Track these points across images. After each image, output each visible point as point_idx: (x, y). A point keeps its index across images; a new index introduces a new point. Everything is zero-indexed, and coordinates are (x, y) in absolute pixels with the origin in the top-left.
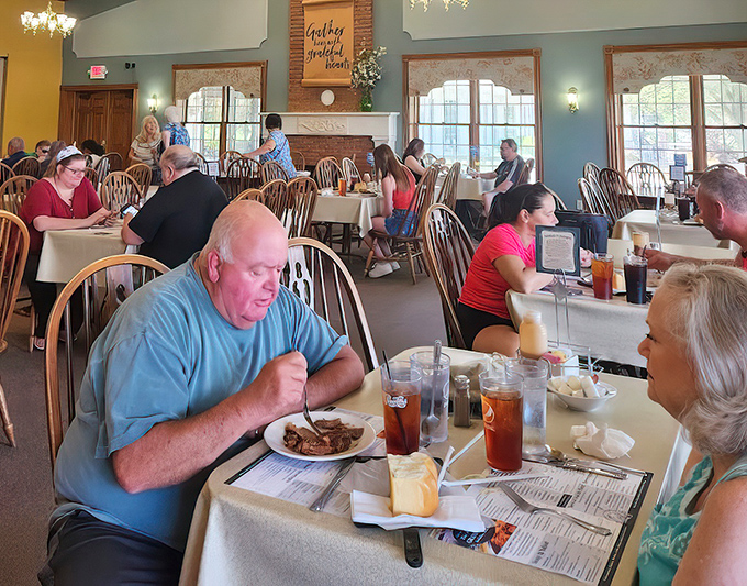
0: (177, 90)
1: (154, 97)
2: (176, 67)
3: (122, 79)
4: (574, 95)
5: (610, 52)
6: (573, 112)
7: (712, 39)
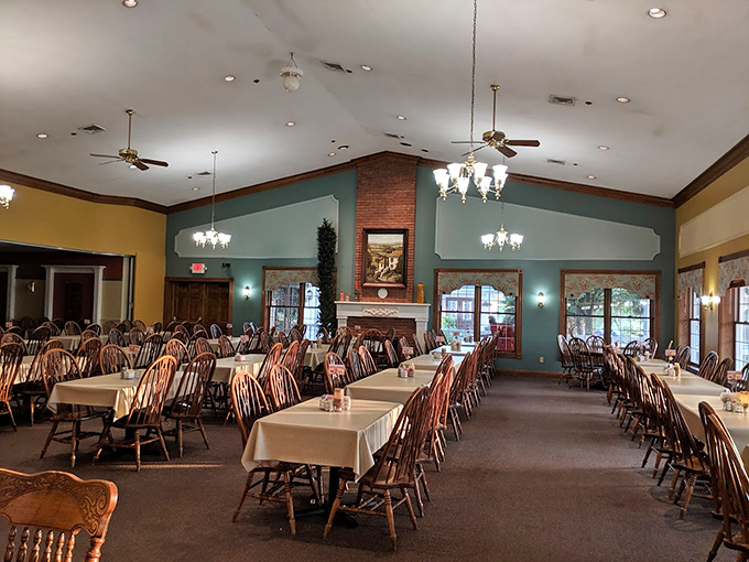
0: (266, 284)
1: (247, 288)
2: (265, 268)
3: (219, 274)
4: (541, 297)
5: (563, 273)
6: (540, 306)
7: (638, 269)
